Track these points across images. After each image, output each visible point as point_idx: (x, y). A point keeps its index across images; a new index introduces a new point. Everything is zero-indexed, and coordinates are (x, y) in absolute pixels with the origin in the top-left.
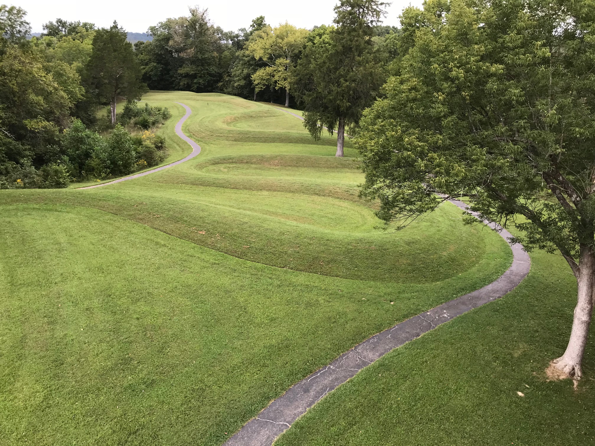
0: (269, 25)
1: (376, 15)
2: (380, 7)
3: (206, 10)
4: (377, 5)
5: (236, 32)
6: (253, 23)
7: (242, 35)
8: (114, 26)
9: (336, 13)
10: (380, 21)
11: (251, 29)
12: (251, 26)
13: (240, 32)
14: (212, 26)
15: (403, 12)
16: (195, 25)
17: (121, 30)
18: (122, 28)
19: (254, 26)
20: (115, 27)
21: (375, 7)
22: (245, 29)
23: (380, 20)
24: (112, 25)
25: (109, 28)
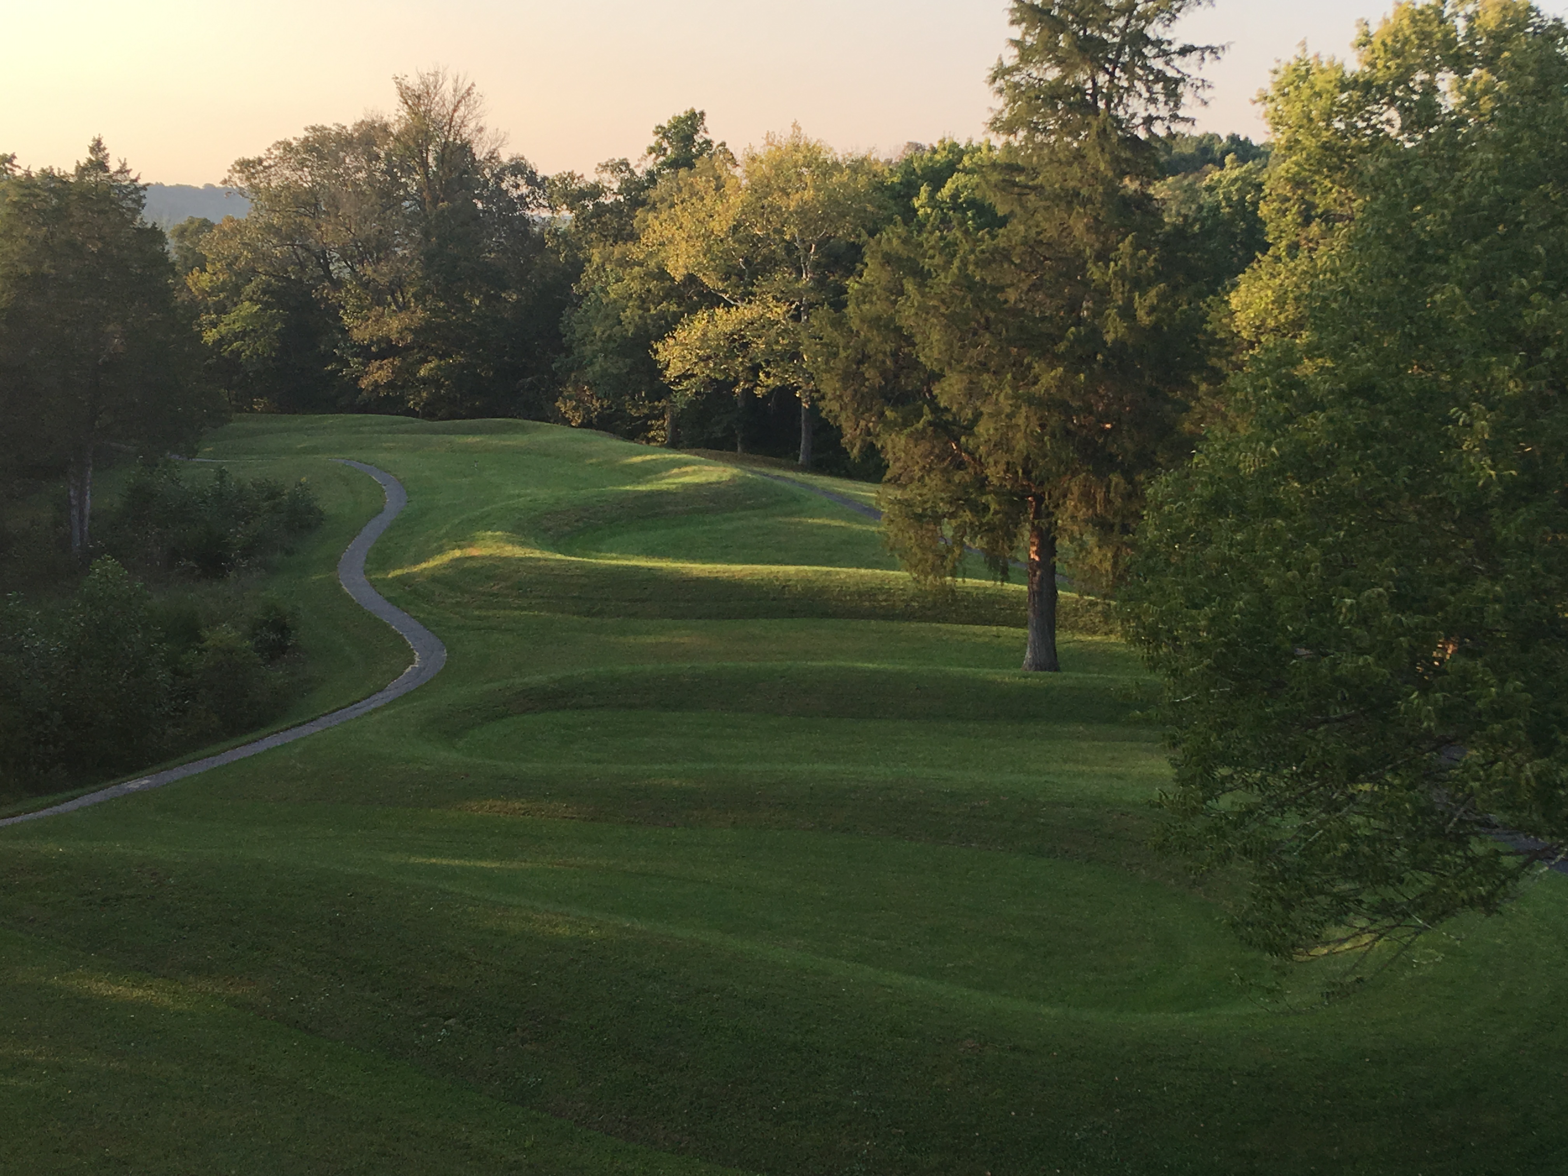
0: (723, 144)
1: (1166, 95)
2: (1178, 61)
3: (468, 92)
4: (1166, 53)
5: (591, 178)
6: (656, 138)
7: (615, 186)
8: (90, 161)
9: (1000, 91)
10: (1185, 120)
11: (650, 163)
12: (651, 150)
13: (606, 176)
14: (492, 156)
15: (1277, 78)
16: (422, 149)
17: (119, 177)
18: (123, 171)
19: (663, 151)
20: (100, 165)
21: (1158, 64)
22: (625, 163)
23: (1181, 113)
24: (84, 156)
25: (71, 170)
